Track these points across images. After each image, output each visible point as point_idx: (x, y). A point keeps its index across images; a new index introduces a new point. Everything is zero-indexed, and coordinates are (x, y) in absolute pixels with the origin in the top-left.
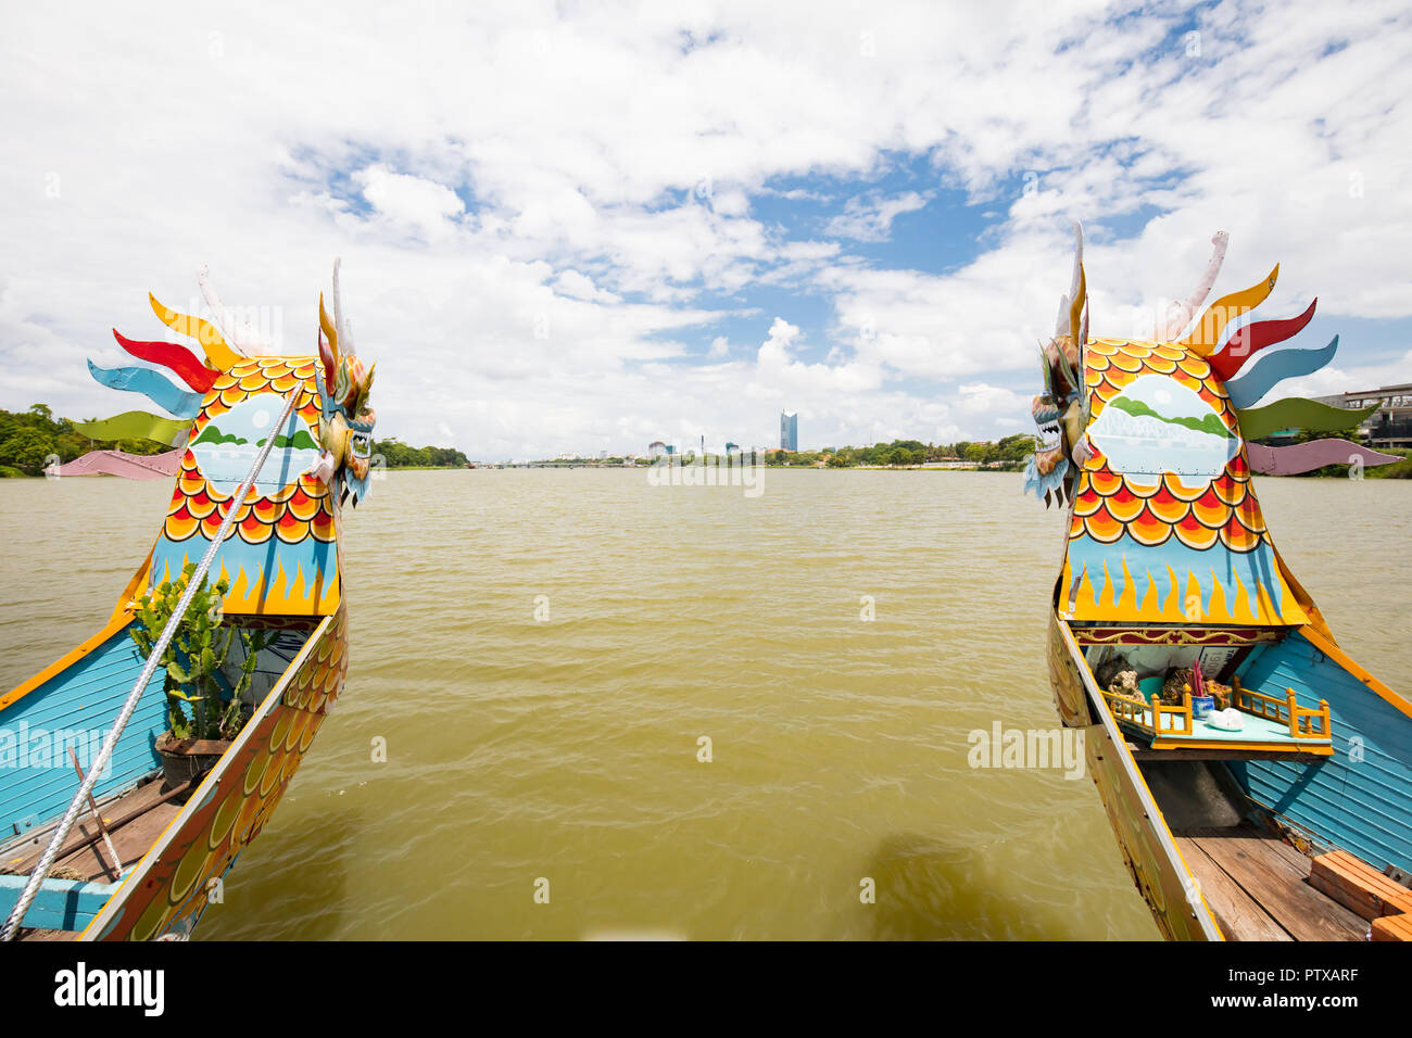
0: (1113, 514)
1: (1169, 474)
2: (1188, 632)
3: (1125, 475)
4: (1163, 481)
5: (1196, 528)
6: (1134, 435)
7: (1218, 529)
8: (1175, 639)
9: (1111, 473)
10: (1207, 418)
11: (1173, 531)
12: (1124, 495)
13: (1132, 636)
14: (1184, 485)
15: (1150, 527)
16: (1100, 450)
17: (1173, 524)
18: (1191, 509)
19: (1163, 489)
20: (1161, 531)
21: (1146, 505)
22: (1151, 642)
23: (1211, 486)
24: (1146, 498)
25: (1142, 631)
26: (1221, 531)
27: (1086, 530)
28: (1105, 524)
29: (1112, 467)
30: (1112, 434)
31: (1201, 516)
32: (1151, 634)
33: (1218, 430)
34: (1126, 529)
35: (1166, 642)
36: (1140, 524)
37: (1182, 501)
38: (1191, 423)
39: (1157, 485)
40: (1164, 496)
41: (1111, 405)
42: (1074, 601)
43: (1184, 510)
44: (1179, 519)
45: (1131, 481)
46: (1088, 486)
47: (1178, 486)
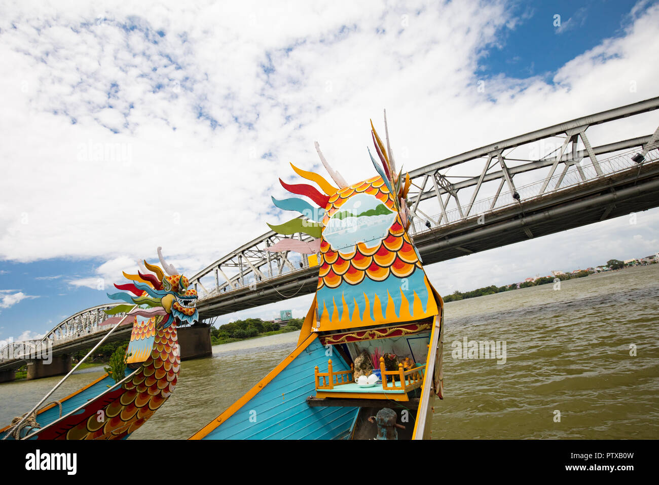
0: (335, 272)
1: (360, 244)
2: (376, 330)
3: (339, 251)
4: (357, 248)
5: (377, 269)
6: (342, 229)
7: (389, 266)
8: (373, 335)
9: (333, 251)
10: (378, 207)
11: (366, 274)
12: (340, 261)
13: (349, 336)
14: (368, 247)
15: (354, 274)
16: (328, 242)
17: (365, 270)
18: (373, 260)
19: (358, 252)
20: (360, 275)
21: (351, 263)
22: (360, 339)
23: (382, 243)
24: (350, 260)
25: (354, 333)
26: (391, 267)
27: (324, 284)
28: (333, 278)
29: (333, 249)
30: (333, 232)
31: (379, 262)
32: (359, 334)
33: (384, 212)
34: (343, 279)
35: (368, 338)
36: (348, 274)
37: (368, 256)
38: (370, 213)
39: (354, 251)
40: (359, 256)
41: (332, 218)
42: (319, 321)
43: (369, 261)
44: (368, 266)
45: (342, 253)
46: (324, 261)
47: (365, 248)
